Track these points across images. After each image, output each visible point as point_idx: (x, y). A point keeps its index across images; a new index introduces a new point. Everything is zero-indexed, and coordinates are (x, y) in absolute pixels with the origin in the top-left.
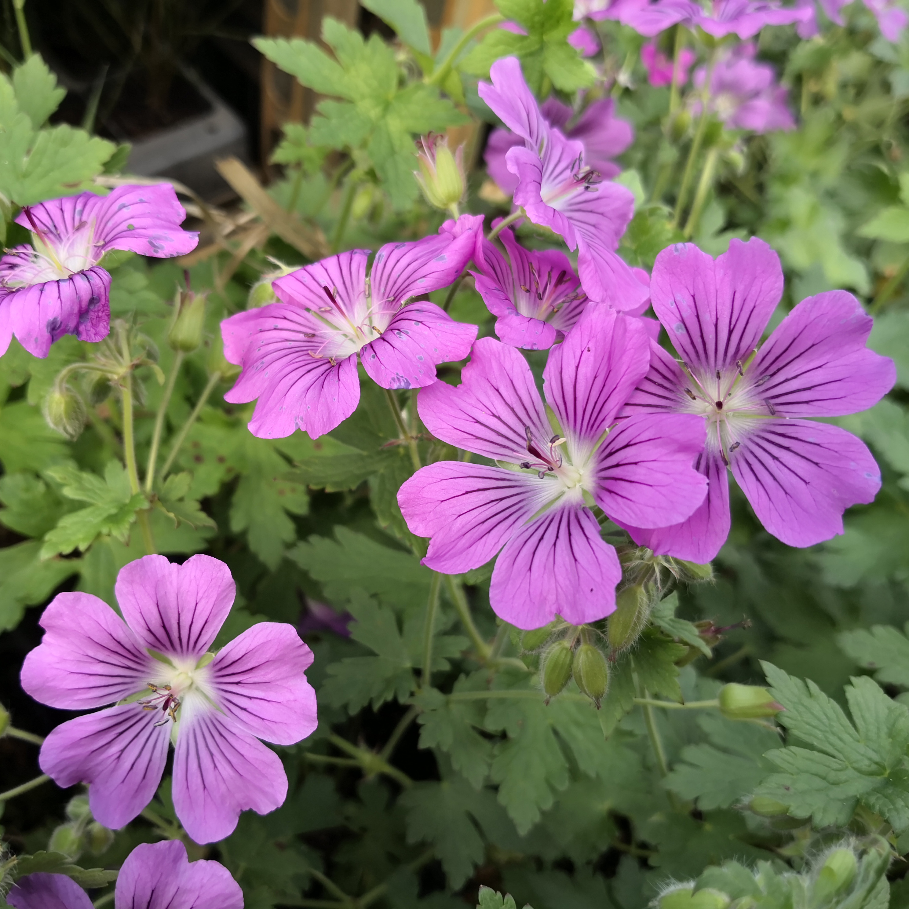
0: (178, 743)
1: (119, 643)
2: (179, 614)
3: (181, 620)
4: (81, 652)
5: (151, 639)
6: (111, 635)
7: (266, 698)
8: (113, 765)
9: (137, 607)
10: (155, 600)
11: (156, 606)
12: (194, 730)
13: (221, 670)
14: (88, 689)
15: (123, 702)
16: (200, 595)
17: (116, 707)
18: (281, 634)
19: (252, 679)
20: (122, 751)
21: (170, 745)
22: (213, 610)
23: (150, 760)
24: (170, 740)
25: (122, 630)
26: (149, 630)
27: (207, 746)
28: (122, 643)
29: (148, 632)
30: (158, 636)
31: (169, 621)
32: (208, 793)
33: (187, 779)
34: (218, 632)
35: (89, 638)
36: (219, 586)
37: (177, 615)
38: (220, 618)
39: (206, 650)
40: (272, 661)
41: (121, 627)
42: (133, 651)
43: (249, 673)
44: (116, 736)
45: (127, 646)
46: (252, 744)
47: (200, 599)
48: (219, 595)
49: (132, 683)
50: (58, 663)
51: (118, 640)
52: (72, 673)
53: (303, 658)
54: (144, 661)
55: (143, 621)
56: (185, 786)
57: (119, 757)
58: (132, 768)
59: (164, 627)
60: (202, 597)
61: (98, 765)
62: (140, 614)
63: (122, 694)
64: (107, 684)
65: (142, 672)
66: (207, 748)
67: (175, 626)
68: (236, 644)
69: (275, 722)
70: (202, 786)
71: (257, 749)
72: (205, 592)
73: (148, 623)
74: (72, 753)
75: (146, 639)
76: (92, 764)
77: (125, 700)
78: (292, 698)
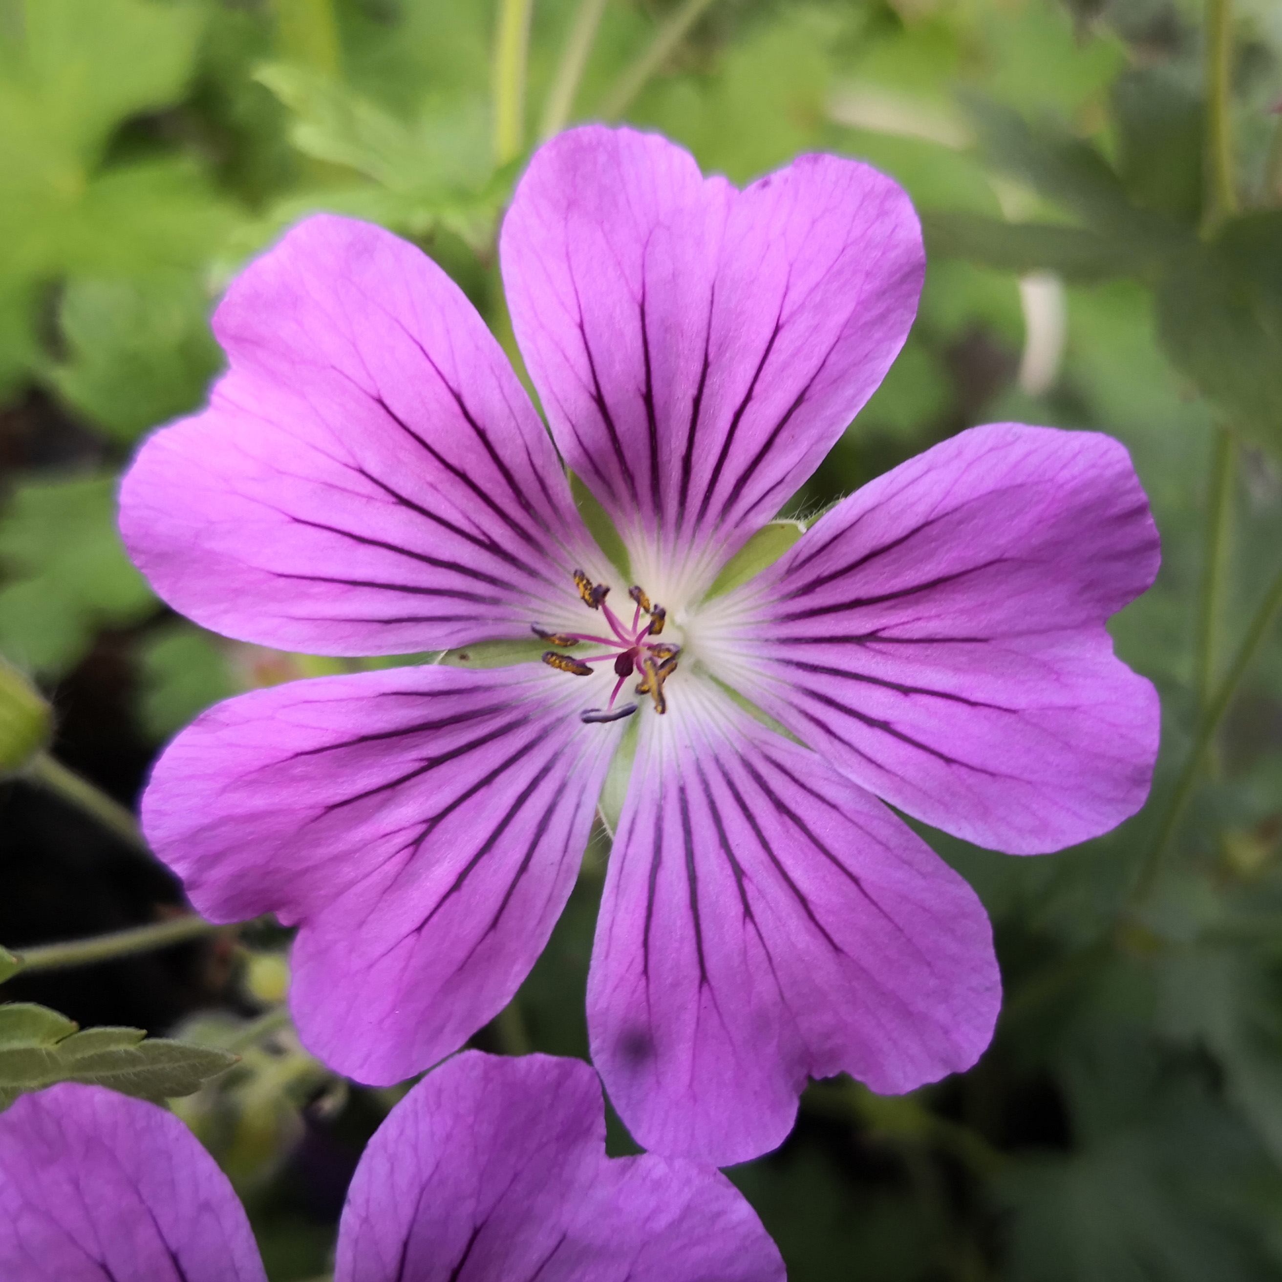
0: (624, 825)
1: (481, 434)
2: (706, 365)
3: (706, 391)
4: (340, 453)
5: (596, 434)
6: (458, 398)
7: (964, 695)
8: (391, 868)
9: (571, 302)
10: (637, 288)
11: (637, 310)
12: (682, 790)
13: (808, 589)
14: (346, 587)
15: (455, 660)
16: (795, 296)
17: (434, 667)
18: (1064, 467)
19: (921, 624)
20: (434, 821)
21: (598, 826)
22: (833, 358)
23: (524, 867)
24: (597, 813)
25: (501, 387)
26: (599, 399)
27: (724, 842)
28: (491, 436)
29: (593, 406)
30: (620, 429)
31: (669, 383)
32: (714, 999)
33: (646, 944)
34: (833, 443)
35: (380, 402)
36: (868, 274)
37: (696, 368)
38: (849, 391)
39: (776, 511)
40: (1012, 559)
41: (498, 379)
42: (524, 476)
43: (917, 602)
44: (417, 765)
45: (505, 454)
46: (892, 845)
47: (793, 314)
48: (863, 304)
49: (495, 601)
50: (254, 479)
51: (479, 423)
52: (297, 520)
53: (1118, 567)
54: (546, 528)
55: (583, 361)
56: (639, 966)
57: (417, 842)
58: (456, 887)
59: (648, 398)
60: (802, 306)
61: (339, 858)
62: (577, 332)
63: (459, 631)
64: (411, 583)
65: (532, 573)
66: (722, 852)
67: (684, 407)
68: (895, 487)
69: (992, 775)
70: (696, 973)
71: (910, 864)
72: (812, 290)
73: (598, 369)
74: (259, 801)
75: (581, 432)
76: (323, 852)
77: (463, 657)
78: (1060, 698)
